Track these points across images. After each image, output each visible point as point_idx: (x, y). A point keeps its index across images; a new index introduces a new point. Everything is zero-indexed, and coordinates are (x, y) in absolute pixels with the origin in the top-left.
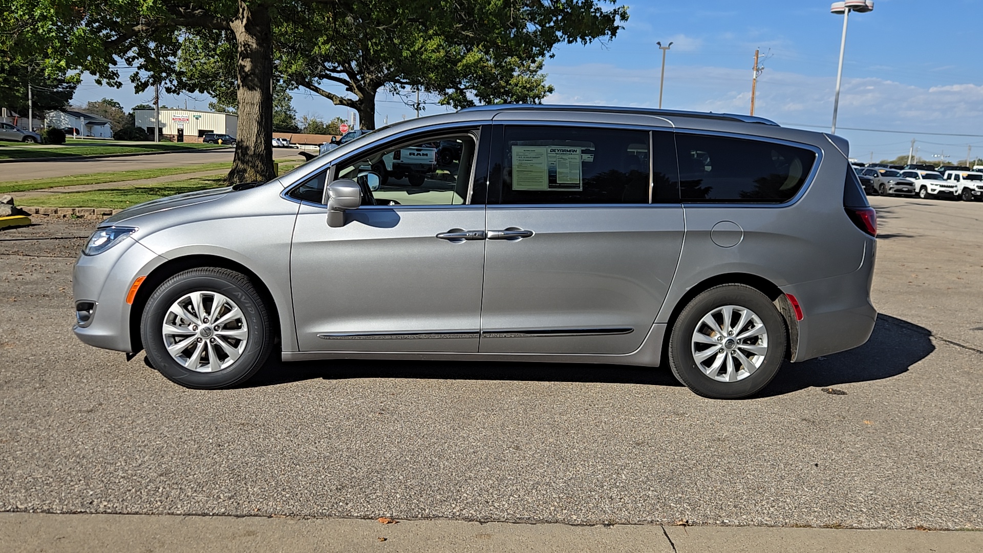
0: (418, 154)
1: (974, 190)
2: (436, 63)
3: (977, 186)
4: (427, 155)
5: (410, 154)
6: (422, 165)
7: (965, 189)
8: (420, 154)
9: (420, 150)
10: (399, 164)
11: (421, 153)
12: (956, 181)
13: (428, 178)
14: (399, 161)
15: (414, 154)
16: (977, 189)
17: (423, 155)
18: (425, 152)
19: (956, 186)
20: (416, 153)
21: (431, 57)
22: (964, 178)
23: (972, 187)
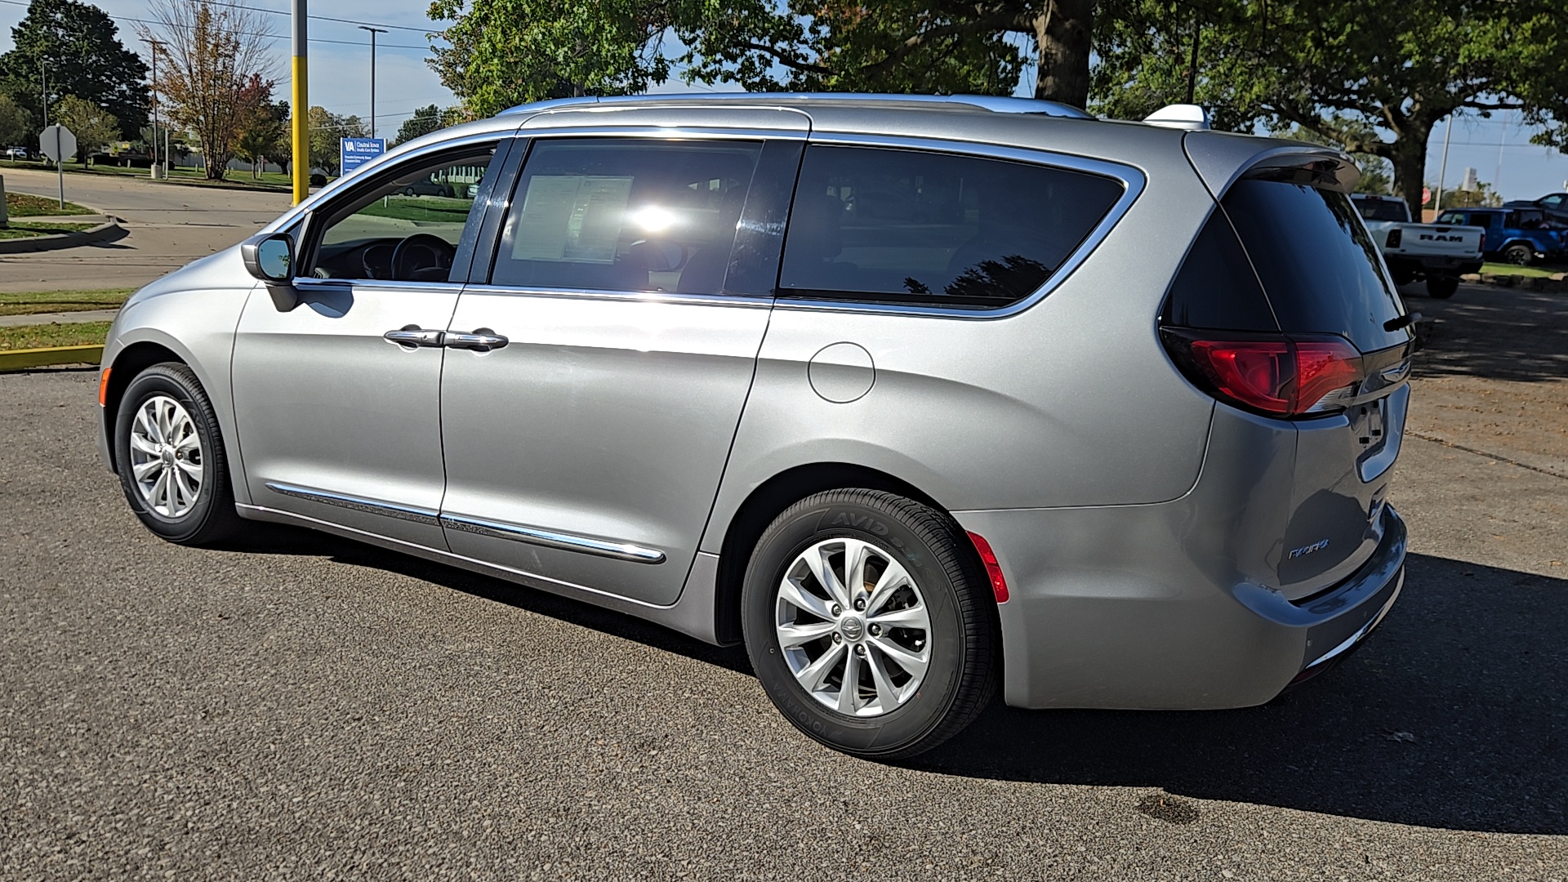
0: (1439, 238)
2: (1532, 64)
4: (1460, 239)
5: (1423, 237)
8: (1444, 239)
9: (1445, 230)
11: (1448, 235)
14: (1396, 251)
15: (1430, 238)
17: (1452, 239)
18: (1456, 234)
20: (1436, 235)
21: (1521, 52)
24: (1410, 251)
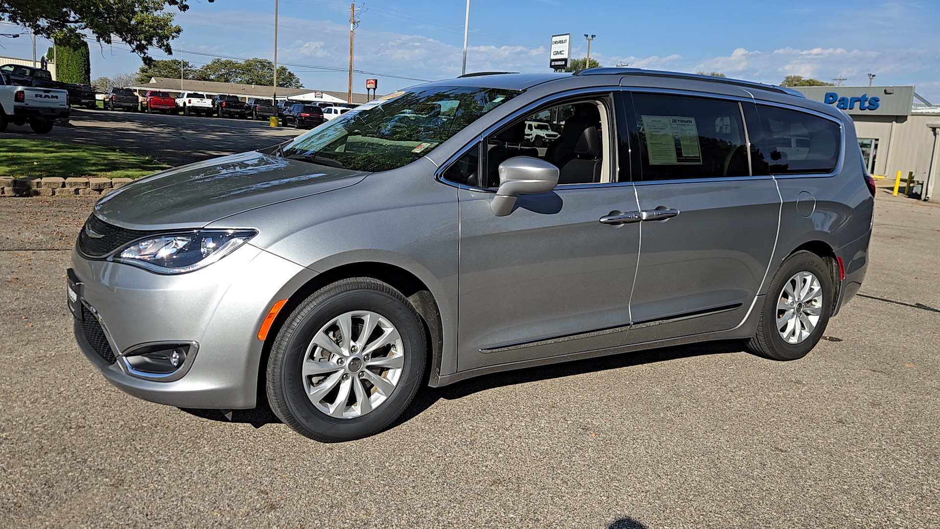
0: (45, 96)
1: (544, 137)
3: (546, 135)
4: (57, 97)
5: (36, 96)
6: (53, 110)
7: (538, 136)
8: (48, 97)
9: (48, 91)
10: (23, 107)
11: (50, 94)
12: (529, 130)
13: (58, 125)
14: (21, 104)
15: (41, 96)
16: (546, 137)
17: (52, 97)
18: (55, 94)
19: (531, 135)
20: (44, 94)
22: (536, 128)
23: (542, 135)
24: (31, 104)
